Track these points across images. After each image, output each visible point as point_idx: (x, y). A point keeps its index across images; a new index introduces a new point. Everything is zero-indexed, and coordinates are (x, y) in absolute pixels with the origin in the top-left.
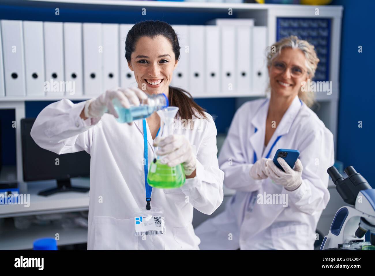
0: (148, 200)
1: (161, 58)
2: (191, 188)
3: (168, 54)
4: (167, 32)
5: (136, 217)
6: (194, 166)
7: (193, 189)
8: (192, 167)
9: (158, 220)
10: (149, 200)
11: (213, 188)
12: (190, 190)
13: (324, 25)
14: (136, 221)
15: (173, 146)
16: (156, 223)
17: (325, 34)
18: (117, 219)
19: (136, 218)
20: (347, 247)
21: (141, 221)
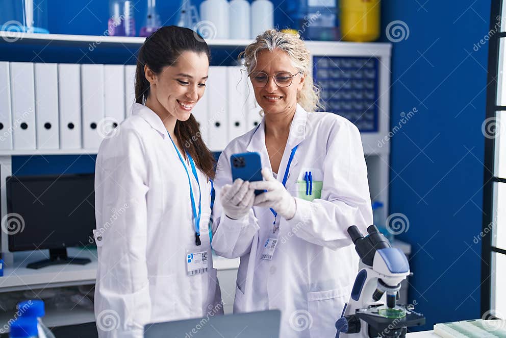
13: (370, 65)
17: (371, 75)
20: (364, 311)
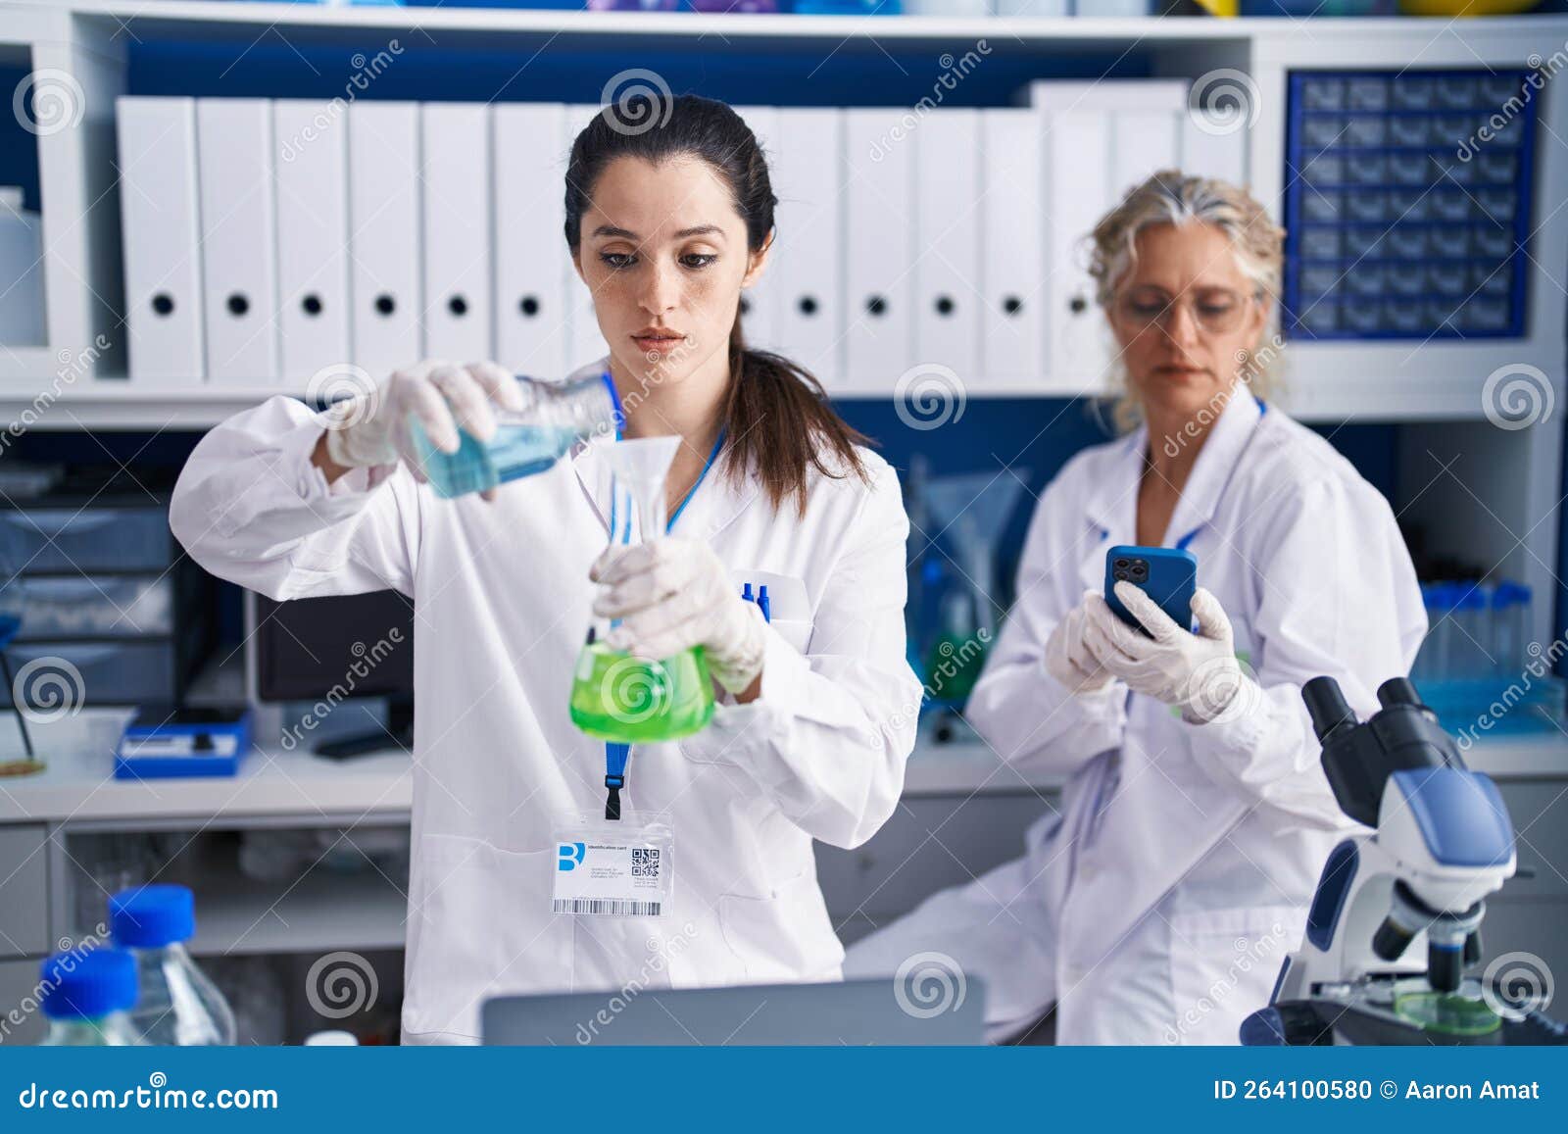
0: (614, 783)
1: (682, 241)
2: (752, 743)
3: (713, 224)
4: (715, 142)
5: (564, 845)
6: (757, 659)
7: (760, 745)
8: (750, 664)
9: (645, 862)
10: (618, 781)
11: (848, 745)
12: (748, 749)
14: (559, 858)
15: (652, 585)
16: (636, 871)
18: (498, 848)
19: (561, 848)
20: (1337, 996)
21: (580, 857)
